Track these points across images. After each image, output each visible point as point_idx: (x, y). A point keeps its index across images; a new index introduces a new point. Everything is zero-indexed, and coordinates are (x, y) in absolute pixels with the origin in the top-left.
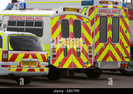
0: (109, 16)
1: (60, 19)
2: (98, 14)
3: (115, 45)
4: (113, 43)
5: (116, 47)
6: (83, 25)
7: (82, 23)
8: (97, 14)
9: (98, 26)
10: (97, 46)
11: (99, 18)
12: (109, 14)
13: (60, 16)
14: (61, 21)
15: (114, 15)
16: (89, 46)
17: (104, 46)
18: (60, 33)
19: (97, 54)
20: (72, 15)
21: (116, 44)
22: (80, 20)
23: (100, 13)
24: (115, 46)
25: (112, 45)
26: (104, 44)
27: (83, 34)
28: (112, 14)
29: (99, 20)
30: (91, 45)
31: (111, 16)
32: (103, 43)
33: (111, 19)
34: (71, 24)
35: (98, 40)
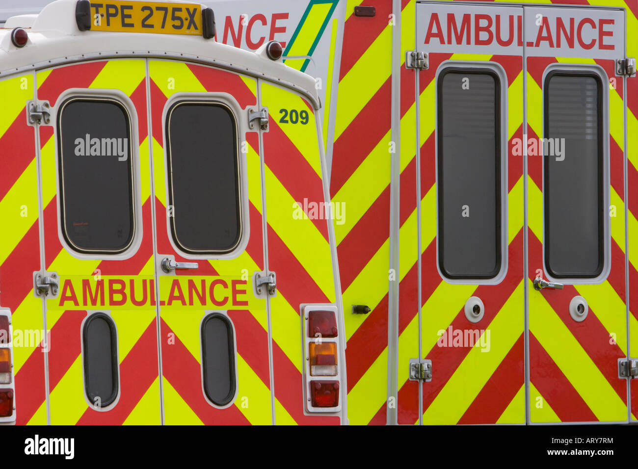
0: (512, 65)
1: (47, 92)
2: (425, 51)
3: (572, 292)
4: (553, 282)
5: (581, 308)
6: (252, 139)
7: (243, 127)
8: (415, 57)
9: (426, 149)
10: (415, 310)
11: (433, 86)
12: (514, 50)
13: (46, 74)
14: (53, 111)
15: (561, 60)
16: (310, 307)
17: (478, 302)
18: (49, 212)
19: (418, 369)
20: (152, 62)
21: (579, 285)
22: (227, 98)
23: (435, 46)
24: (575, 302)
25: (548, 292)
26: (480, 292)
27: (256, 217)
28: (543, 50)
29: (428, 99)
30: (326, 300)
31: (536, 66)
32: (473, 285)
33: (536, 94)
34: (150, 139)
35: (427, 256)
